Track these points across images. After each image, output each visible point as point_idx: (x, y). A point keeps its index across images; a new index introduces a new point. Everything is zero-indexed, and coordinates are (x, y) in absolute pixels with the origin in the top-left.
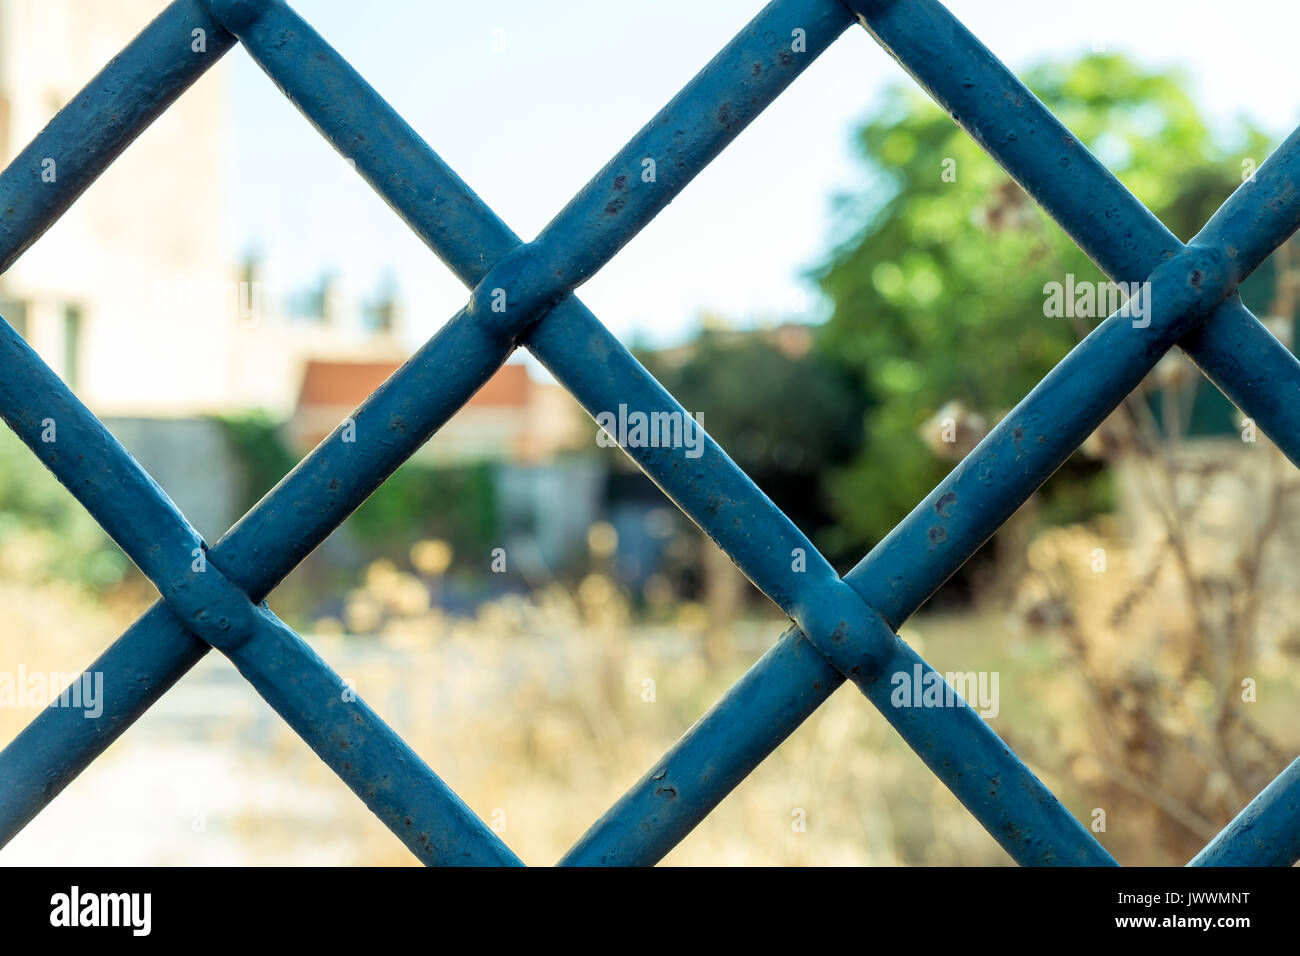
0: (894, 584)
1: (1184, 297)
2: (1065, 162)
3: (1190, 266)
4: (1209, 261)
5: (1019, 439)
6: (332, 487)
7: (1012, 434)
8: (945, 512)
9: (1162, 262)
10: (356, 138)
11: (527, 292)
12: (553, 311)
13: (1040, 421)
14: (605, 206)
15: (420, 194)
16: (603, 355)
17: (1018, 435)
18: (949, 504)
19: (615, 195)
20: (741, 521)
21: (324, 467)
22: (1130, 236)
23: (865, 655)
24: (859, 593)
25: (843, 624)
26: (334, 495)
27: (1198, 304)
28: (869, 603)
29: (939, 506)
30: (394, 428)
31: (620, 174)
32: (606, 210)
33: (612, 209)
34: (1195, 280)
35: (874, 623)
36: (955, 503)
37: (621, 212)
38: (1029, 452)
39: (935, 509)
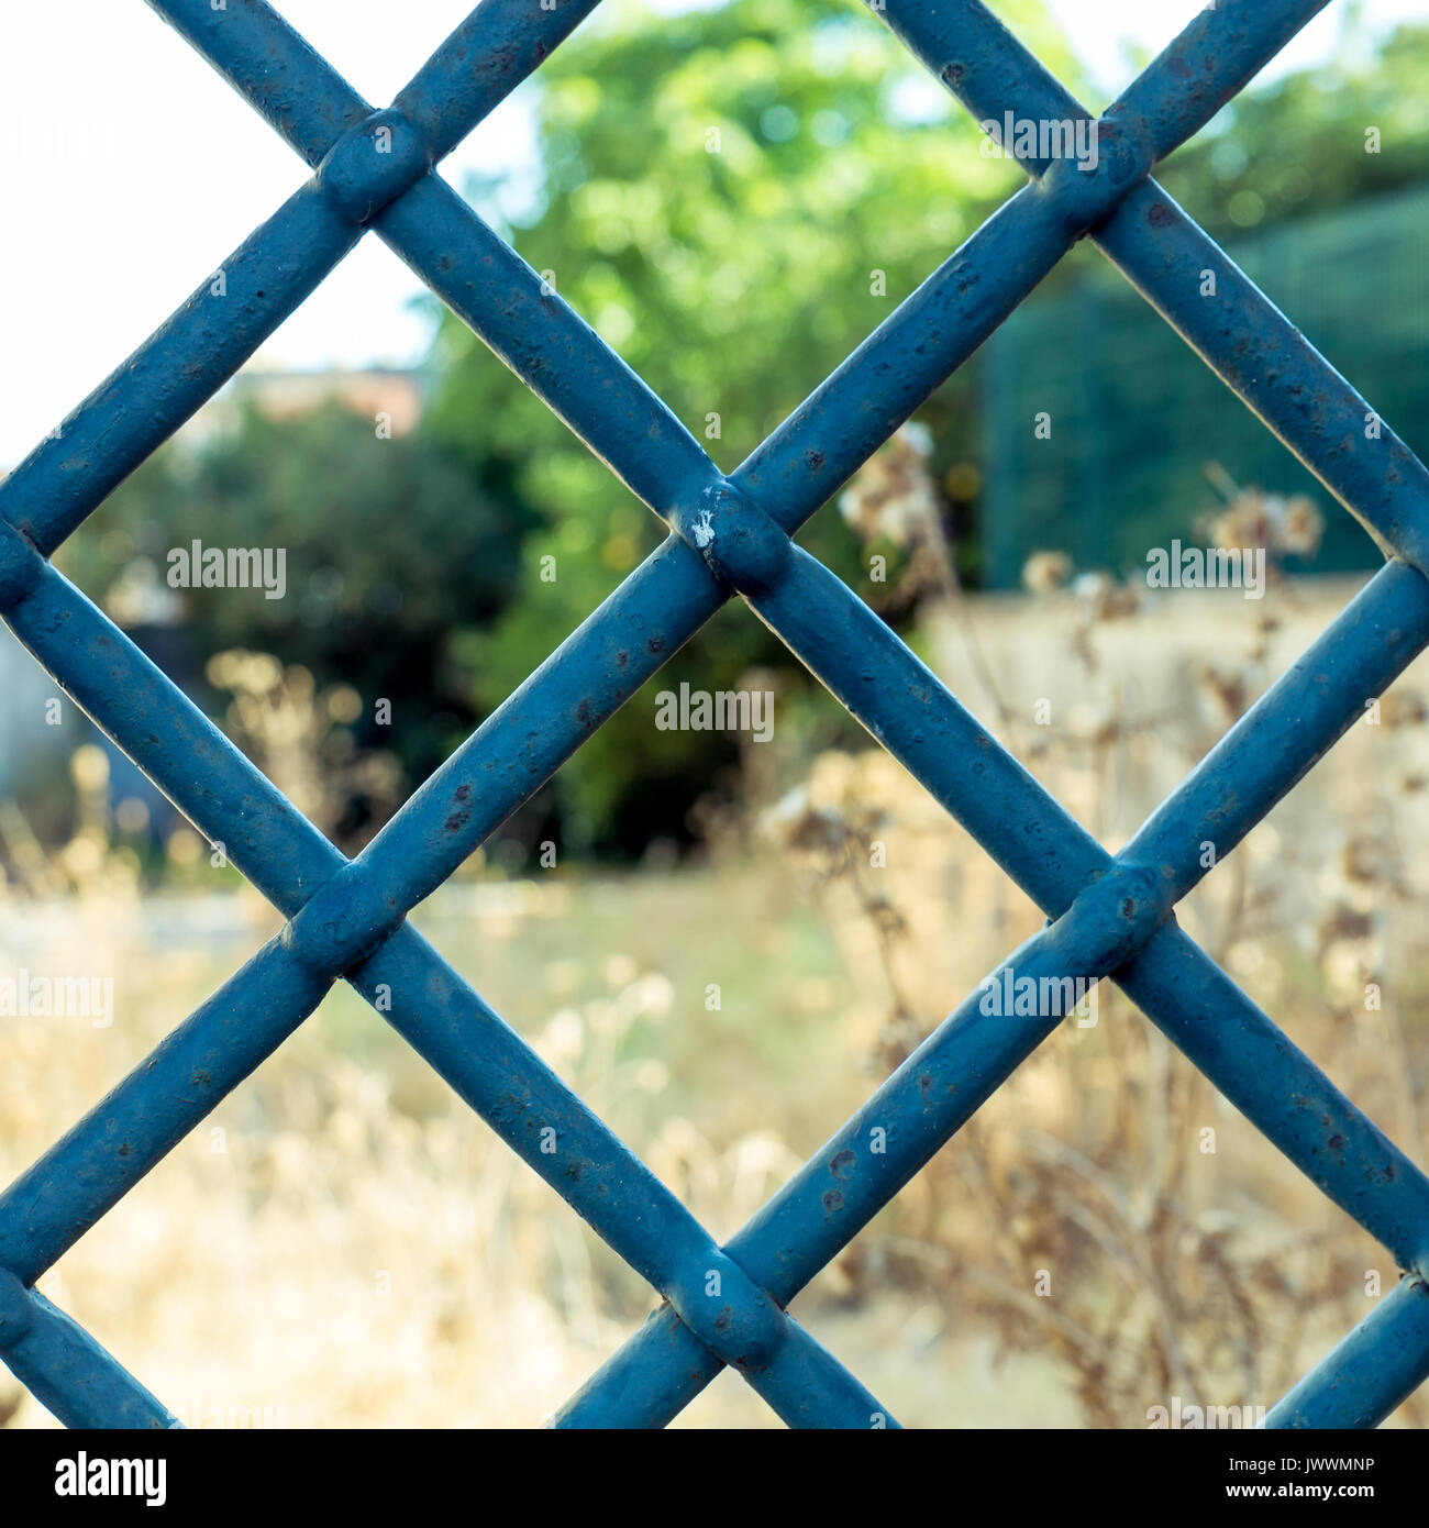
0: (783, 1258)
1: (1113, 929)
2: (978, 769)
3: (1122, 892)
4: (1143, 886)
5: (926, 1089)
6: (122, 1153)
7: (919, 1082)
8: (842, 1174)
9: (1087, 884)
10: (148, 740)
11: (357, 928)
12: (385, 946)
13: (950, 1068)
14: (445, 822)
15: (225, 807)
16: (444, 995)
17: (925, 1084)
18: (846, 1165)
19: (456, 808)
20: (606, 1188)
21: (112, 1128)
22: (1053, 853)
23: (753, 1343)
24: (743, 1269)
25: (728, 1310)
26: (126, 1163)
27: (1130, 937)
28: (756, 1282)
29: (834, 1165)
30: (197, 1084)
31: (462, 784)
32: (446, 826)
33: (453, 825)
34: (1127, 910)
35: (763, 1307)
36: (853, 1163)
37: (463, 828)
38: (937, 1104)
39: (830, 1170)
